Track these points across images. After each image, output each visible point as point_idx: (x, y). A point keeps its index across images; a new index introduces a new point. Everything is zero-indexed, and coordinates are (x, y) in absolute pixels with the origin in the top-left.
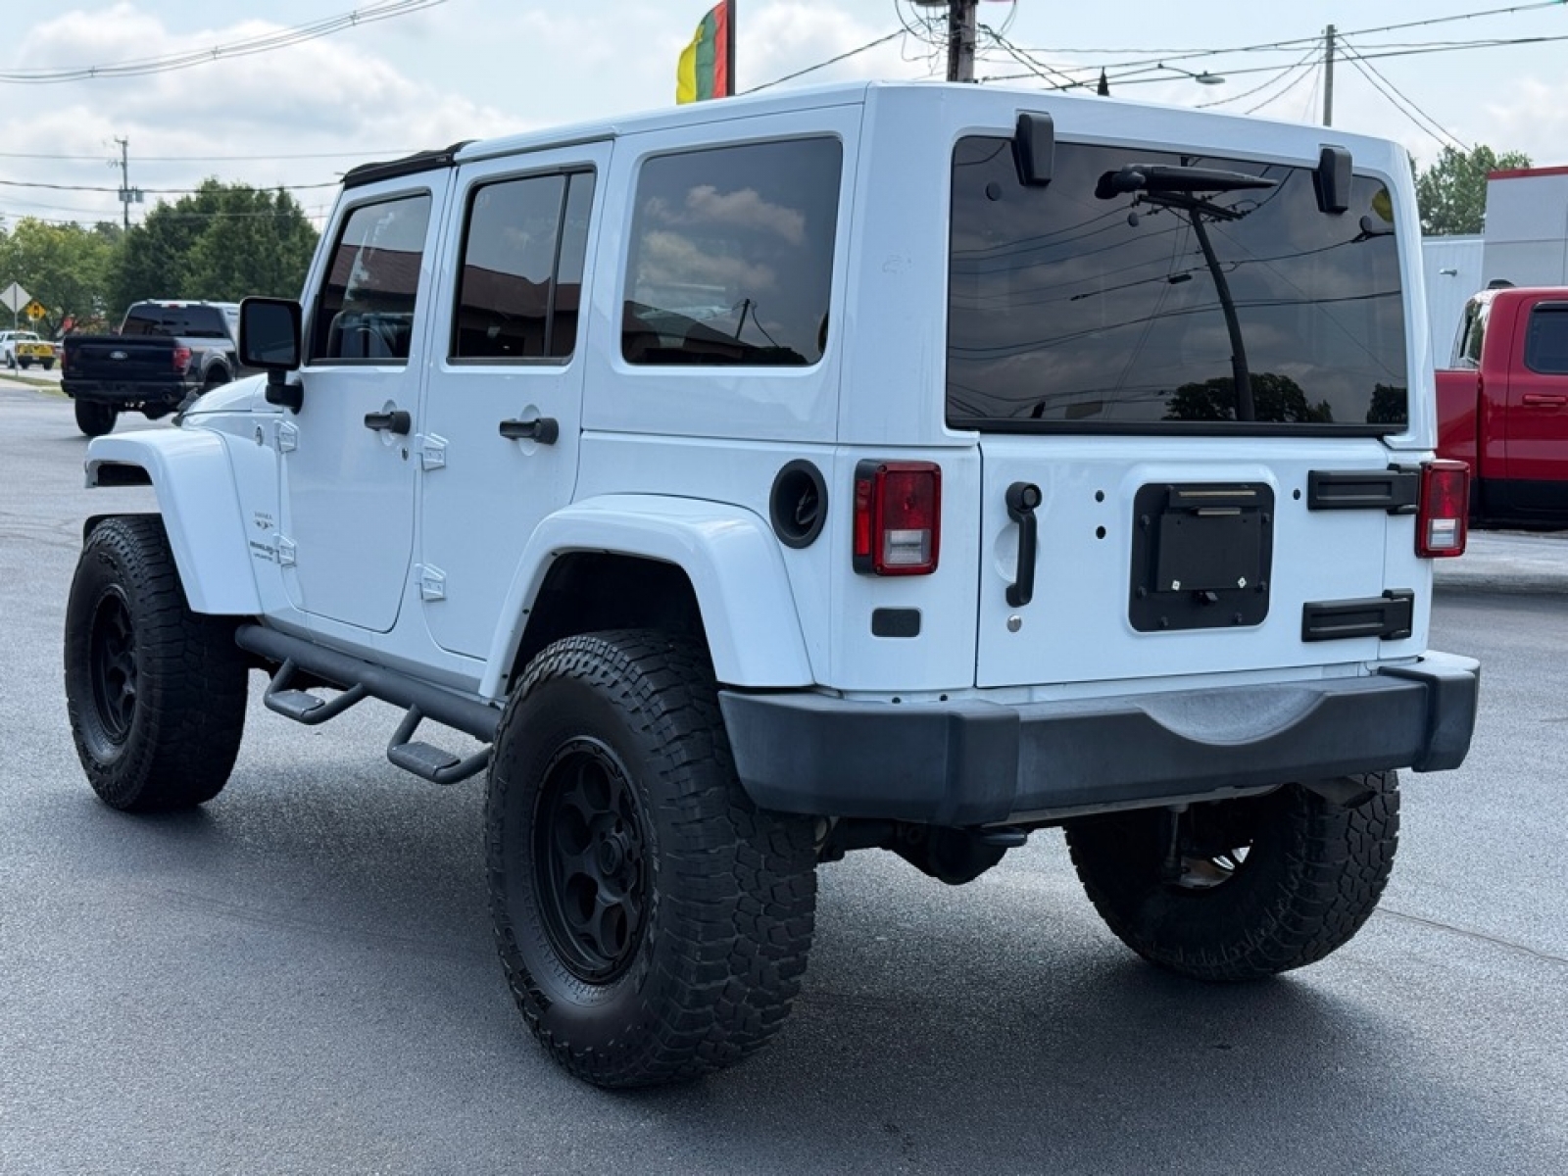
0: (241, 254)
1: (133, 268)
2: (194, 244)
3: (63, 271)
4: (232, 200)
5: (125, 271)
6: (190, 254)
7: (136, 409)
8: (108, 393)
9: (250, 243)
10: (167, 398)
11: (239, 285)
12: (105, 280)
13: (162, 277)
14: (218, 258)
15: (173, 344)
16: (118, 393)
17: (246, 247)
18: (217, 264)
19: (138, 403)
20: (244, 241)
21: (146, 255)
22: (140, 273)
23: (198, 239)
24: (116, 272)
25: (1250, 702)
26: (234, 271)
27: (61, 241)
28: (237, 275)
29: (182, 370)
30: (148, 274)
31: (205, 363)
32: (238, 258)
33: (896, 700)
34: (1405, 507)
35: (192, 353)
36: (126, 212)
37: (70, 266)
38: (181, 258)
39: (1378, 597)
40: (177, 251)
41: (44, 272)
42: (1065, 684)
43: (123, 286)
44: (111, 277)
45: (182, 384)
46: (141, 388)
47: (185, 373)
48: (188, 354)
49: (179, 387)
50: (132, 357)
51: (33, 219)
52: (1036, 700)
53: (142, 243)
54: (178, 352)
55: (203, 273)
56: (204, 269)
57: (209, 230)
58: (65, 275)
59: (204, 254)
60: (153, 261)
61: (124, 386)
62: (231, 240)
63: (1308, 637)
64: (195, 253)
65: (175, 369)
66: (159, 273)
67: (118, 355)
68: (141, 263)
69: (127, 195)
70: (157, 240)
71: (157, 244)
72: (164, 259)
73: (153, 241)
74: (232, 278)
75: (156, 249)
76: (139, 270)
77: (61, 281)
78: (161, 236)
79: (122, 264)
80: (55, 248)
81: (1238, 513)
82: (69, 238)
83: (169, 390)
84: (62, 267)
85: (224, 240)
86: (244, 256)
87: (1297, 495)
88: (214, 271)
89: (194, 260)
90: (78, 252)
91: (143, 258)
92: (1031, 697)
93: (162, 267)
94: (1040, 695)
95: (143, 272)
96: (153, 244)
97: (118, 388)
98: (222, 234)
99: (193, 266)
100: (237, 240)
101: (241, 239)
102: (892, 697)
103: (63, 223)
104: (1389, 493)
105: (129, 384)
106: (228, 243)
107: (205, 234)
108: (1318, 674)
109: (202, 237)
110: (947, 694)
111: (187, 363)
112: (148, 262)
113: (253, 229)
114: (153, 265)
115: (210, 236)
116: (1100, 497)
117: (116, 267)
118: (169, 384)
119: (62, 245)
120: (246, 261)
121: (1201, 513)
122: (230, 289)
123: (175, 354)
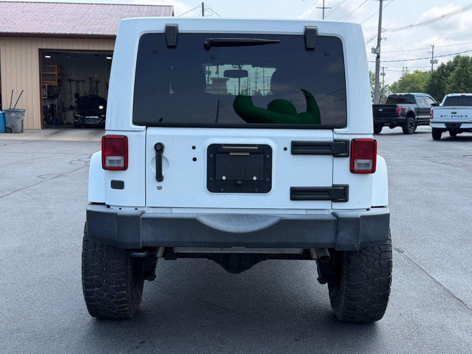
0: (464, 77)
1: (432, 84)
2: (450, 75)
3: (416, 86)
4: (462, 61)
5: (430, 84)
6: (448, 78)
7: (387, 126)
8: (377, 121)
9: (467, 74)
10: (393, 122)
11: (462, 87)
12: (424, 88)
13: (440, 86)
14: (457, 79)
15: (396, 106)
16: (380, 121)
17: (466, 75)
18: (456, 81)
19: (388, 124)
20: (465, 73)
21: (436, 80)
22: (434, 85)
23: (451, 74)
24: (426, 85)
25: (258, 219)
26: (461, 83)
27: (416, 77)
28: (462, 84)
29: (398, 114)
30: (436, 85)
31: (406, 111)
32: (463, 79)
33: (120, 209)
34: (340, 154)
35: (402, 108)
36: (432, 67)
37: (418, 84)
38: (447, 79)
39: (331, 187)
40: (445, 77)
41: (411, 86)
42: (185, 208)
43: (428, 89)
44: (425, 87)
45: (398, 118)
46: (386, 120)
47: (399, 115)
48: (400, 109)
49: (397, 119)
50: (384, 110)
51: (418, 71)
52: (173, 212)
53: (435, 76)
54: (398, 108)
55: (452, 84)
56: (452, 83)
57: (455, 71)
58: (417, 87)
59: (453, 78)
60: (438, 81)
61: (382, 119)
62: (461, 73)
63: (292, 199)
64: (450, 78)
65: (396, 113)
66: (439, 85)
67: (381, 110)
68: (434, 82)
69: (432, 62)
70: (440, 74)
71: (440, 76)
72: (441, 80)
73: (438, 75)
74: (461, 85)
75: (439, 77)
76: (433, 84)
77: (415, 89)
78: (441, 74)
79: (429, 82)
80: (415, 79)
81: (248, 154)
82: (419, 76)
83: (393, 120)
84: (416, 84)
85: (459, 73)
86: (465, 78)
87: (285, 149)
88: (455, 83)
89: (450, 80)
90: (421, 80)
91: (435, 80)
92: (171, 211)
93: (440, 83)
94: (174, 211)
95: (435, 84)
96: (438, 76)
97: (380, 120)
98: (459, 72)
99: (449, 82)
100: (463, 73)
101: (464, 73)
102: (119, 208)
103: (426, 71)
104: (330, 149)
105: (383, 118)
106: (460, 74)
107: (453, 72)
108: (304, 212)
109: (452, 73)
110: (137, 208)
111: (400, 112)
112: (436, 81)
113: (468, 69)
114: (438, 82)
115: (455, 72)
116: (194, 148)
117: (427, 83)
118: (394, 118)
119: (417, 78)
120: (465, 79)
121: (231, 154)
122: (459, 88)
123: (396, 109)
